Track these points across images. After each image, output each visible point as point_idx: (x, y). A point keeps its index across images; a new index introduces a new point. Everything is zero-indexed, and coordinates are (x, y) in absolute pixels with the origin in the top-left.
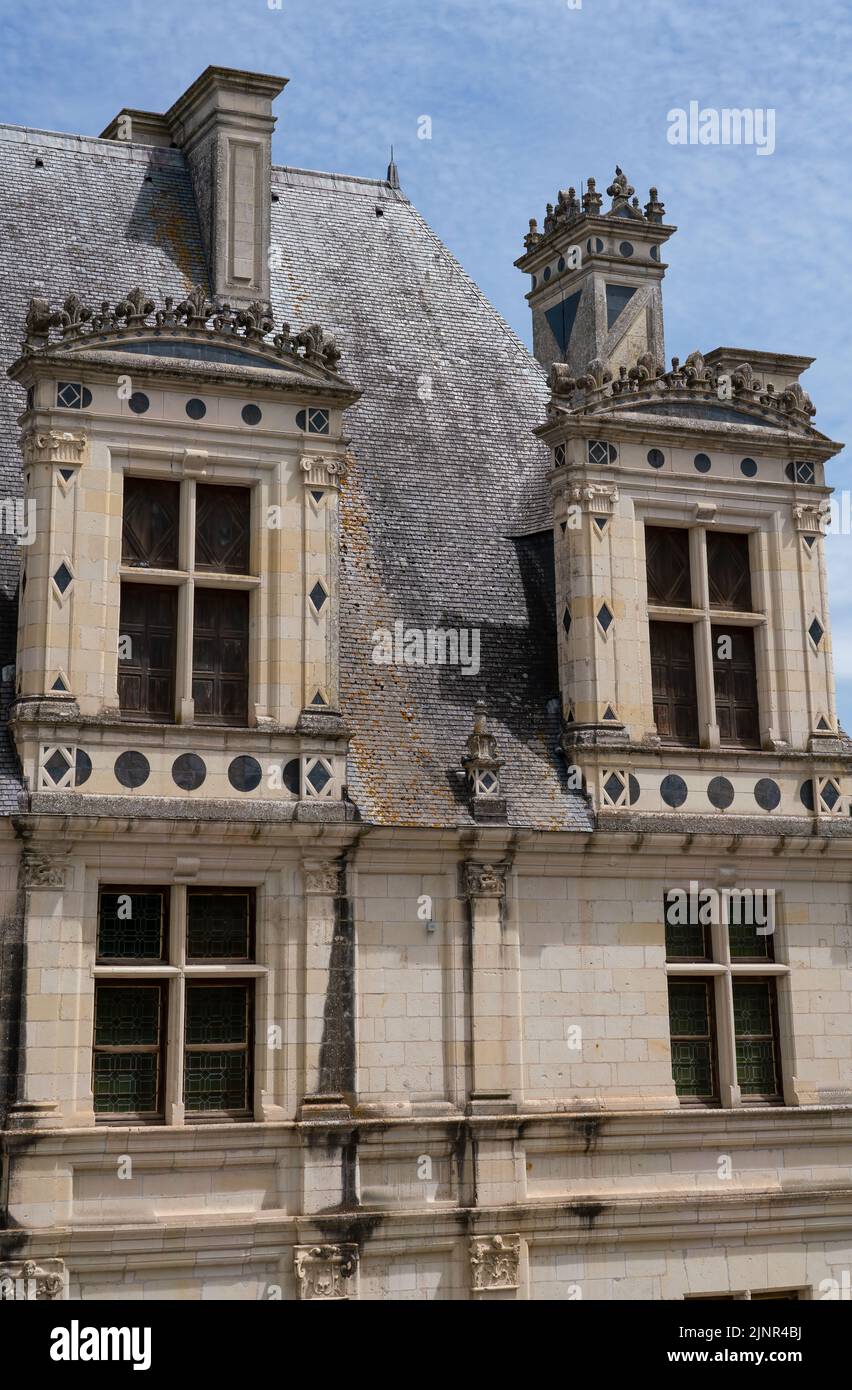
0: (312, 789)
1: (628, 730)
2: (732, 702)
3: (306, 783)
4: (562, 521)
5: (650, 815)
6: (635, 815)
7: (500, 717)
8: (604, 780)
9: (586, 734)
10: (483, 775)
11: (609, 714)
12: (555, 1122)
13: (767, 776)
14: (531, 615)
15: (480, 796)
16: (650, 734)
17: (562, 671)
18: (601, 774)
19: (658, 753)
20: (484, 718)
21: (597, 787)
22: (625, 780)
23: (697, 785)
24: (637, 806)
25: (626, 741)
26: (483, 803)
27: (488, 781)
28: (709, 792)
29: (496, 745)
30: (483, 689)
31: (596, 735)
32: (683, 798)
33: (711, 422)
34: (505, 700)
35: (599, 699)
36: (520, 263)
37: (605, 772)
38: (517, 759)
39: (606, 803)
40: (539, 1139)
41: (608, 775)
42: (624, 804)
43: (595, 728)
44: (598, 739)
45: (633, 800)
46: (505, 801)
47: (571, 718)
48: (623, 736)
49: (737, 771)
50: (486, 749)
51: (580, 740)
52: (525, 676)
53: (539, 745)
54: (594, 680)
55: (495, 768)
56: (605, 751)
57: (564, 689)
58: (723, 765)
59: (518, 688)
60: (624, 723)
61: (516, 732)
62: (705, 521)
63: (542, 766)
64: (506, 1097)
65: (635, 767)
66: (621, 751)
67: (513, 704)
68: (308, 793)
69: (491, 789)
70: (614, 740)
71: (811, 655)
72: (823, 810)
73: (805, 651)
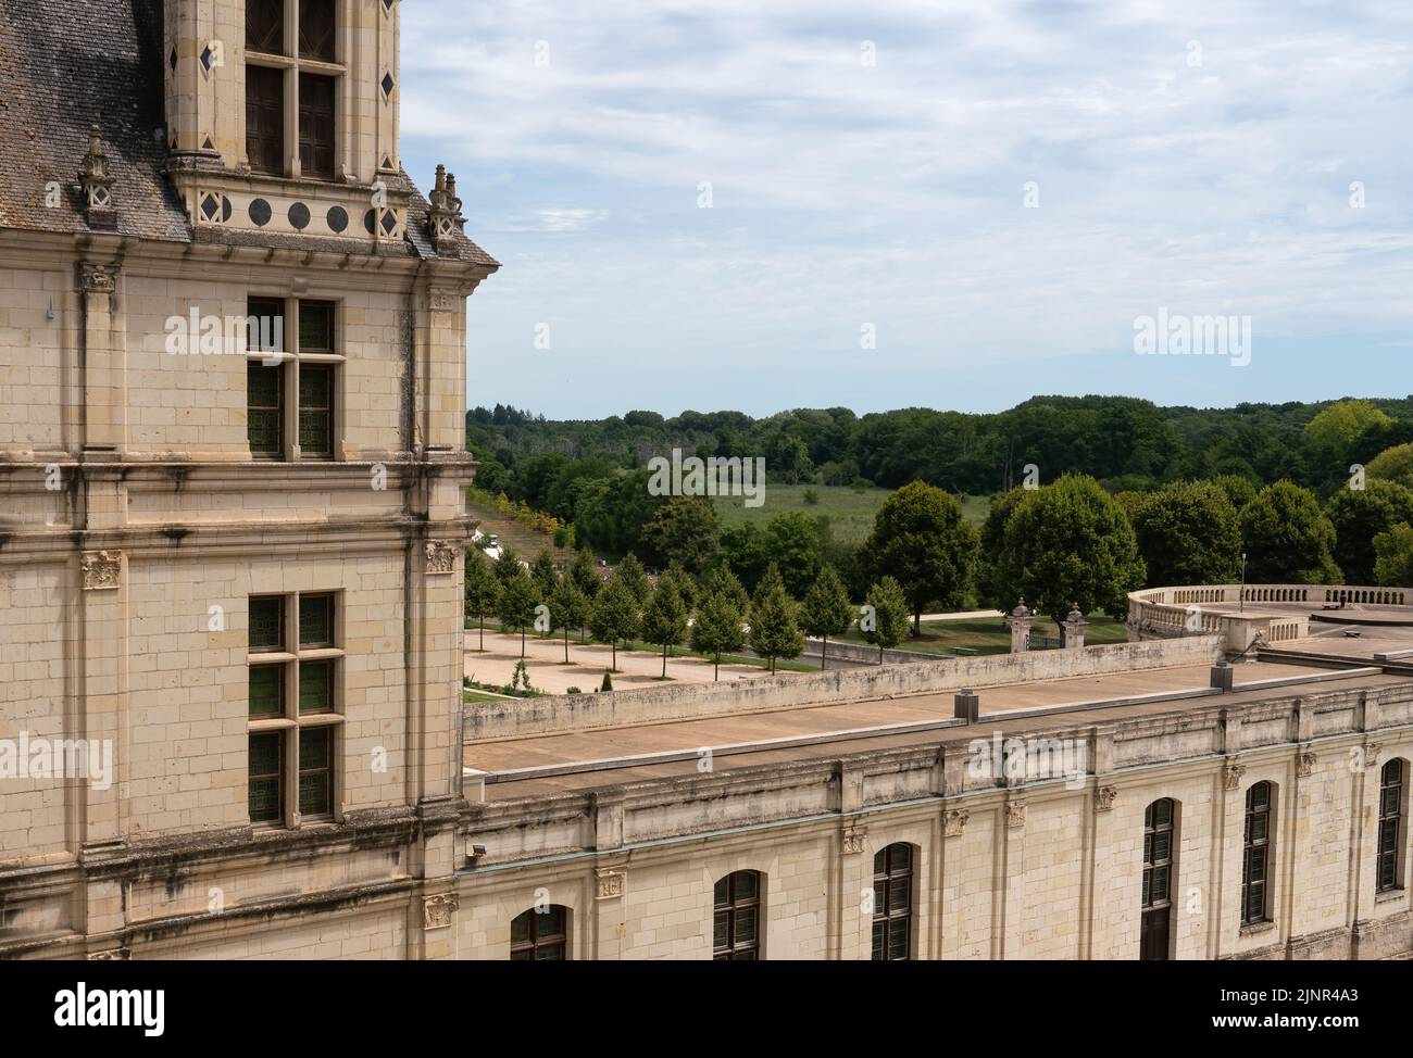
1: (223, 159)
2: (313, 141)
5: (239, 231)
6: (227, 230)
7: (112, 140)
8: (201, 200)
9: (187, 160)
10: (97, 190)
11: (208, 144)
12: (152, 469)
13: (337, 204)
14: (141, 52)
15: (94, 207)
16: (242, 164)
17: (168, 103)
18: (199, 194)
19: (248, 180)
20: (98, 140)
21: (194, 203)
22: (219, 201)
23: (280, 208)
24: (229, 223)
25: (221, 168)
26: (96, 213)
27: (101, 195)
28: (289, 215)
29: (108, 165)
30: (98, 115)
31: (196, 161)
32: (267, 219)
34: (117, 126)
35: (199, 130)
37: (202, 193)
38: (127, 177)
39: (202, 219)
40: (138, 481)
41: (205, 196)
42: (217, 220)
43: (195, 155)
44: (197, 165)
45: (226, 217)
46: (116, 213)
47: (175, 146)
48: (219, 164)
49: (314, 198)
50: (100, 168)
51: (182, 165)
52: (135, 106)
53: (146, 167)
54: (196, 113)
55: (108, 184)
56: (203, 175)
57: (169, 120)
58: (302, 193)
59: (129, 116)
60: (220, 152)
61: (125, 154)
63: (149, 185)
64: (112, 449)
65: (228, 190)
66: (217, 176)
67: (125, 130)
69: (104, 202)
70: (212, 166)
71: (381, 104)
72: (382, 234)
73: (377, 101)
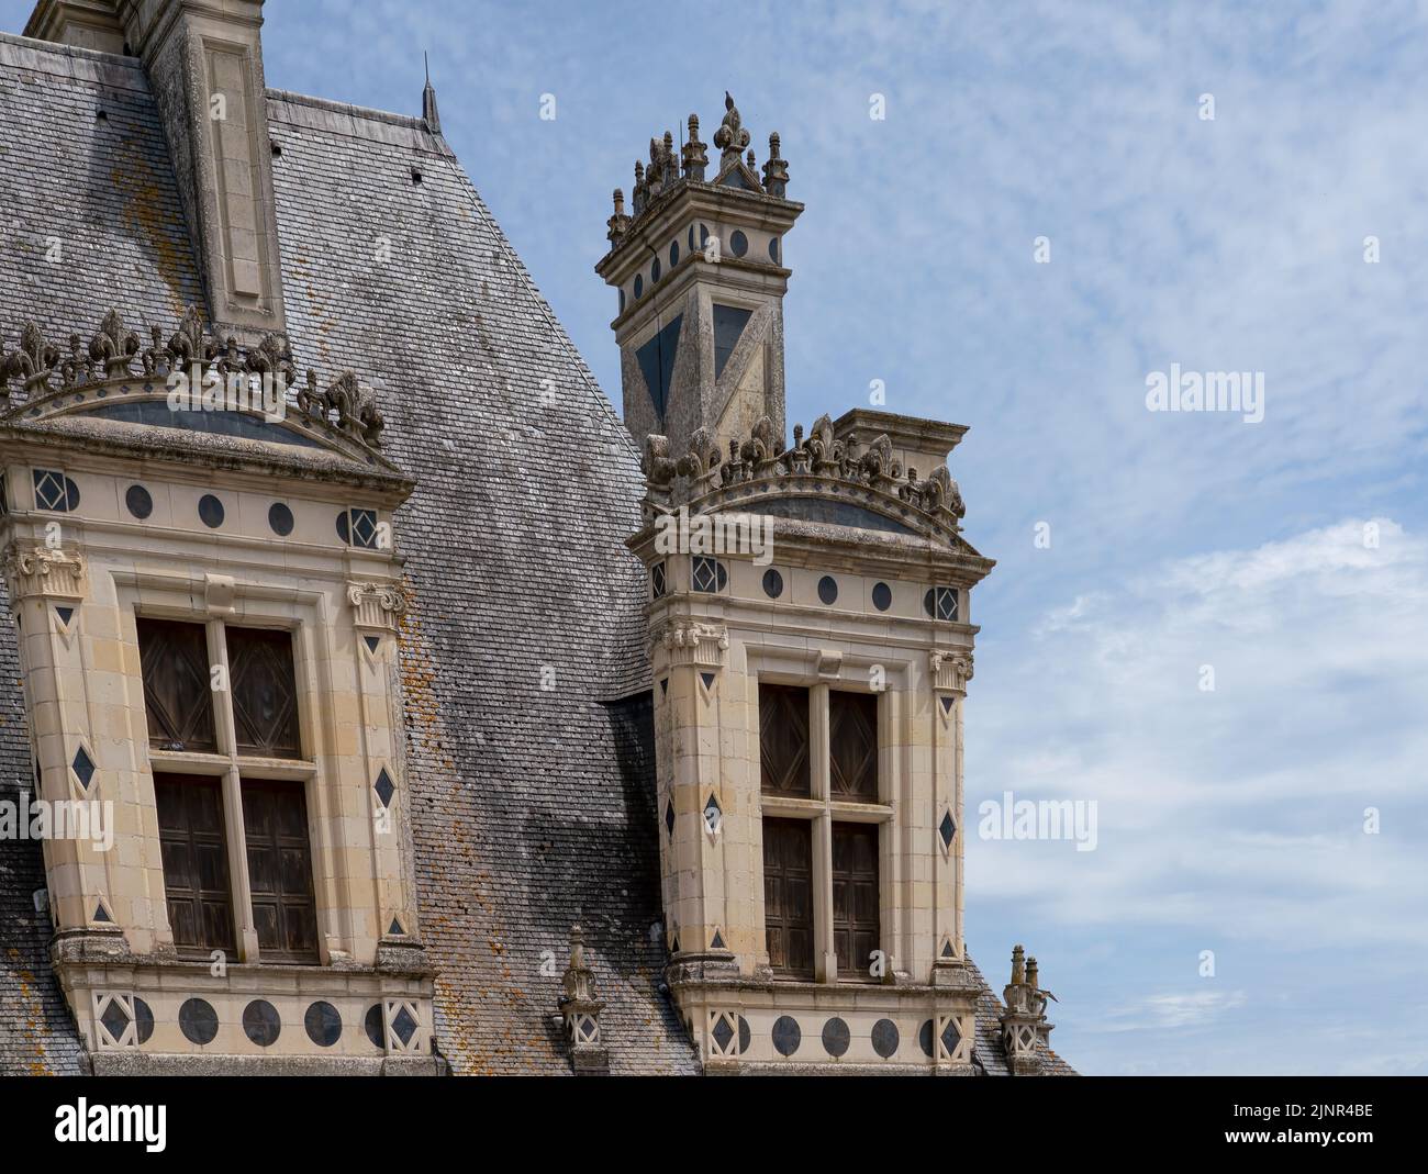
0: (399, 1042)
1: (738, 961)
2: (852, 924)
3: (391, 1035)
4: (663, 677)
5: (761, 1065)
6: (745, 1066)
7: (598, 945)
8: (712, 1023)
9: (693, 967)
10: (583, 1020)
11: (718, 942)
13: (885, 1016)
14: (629, 811)
15: (580, 1046)
16: (762, 966)
17: (665, 884)
18: (709, 1017)
19: (770, 990)
20: (581, 948)
21: (703, 1031)
22: (734, 1024)
23: (811, 1026)
24: (747, 1056)
25: (735, 974)
26: (583, 1055)
27: (588, 1028)
28: (823, 1036)
29: (594, 983)
30: (579, 910)
31: (703, 968)
32: (796, 1044)
33: (839, 528)
34: (603, 925)
35: (706, 922)
36: (604, 267)
37: (713, 1014)
38: (619, 999)
39: (714, 1052)
41: (717, 1017)
42: (733, 1052)
43: (703, 959)
44: (705, 973)
45: (744, 1047)
46: (607, 1052)
47: (676, 948)
48: (732, 969)
49: (855, 1010)
50: (585, 988)
51: (686, 974)
52: (625, 892)
53: (641, 981)
54: (701, 897)
55: (595, 1010)
56: (713, 988)
57: (667, 909)
58: (840, 1003)
59: (617, 908)
60: (735, 951)
61: (616, 965)
62: (829, 676)
63: (646, 1008)
65: (746, 1007)
66: (731, 987)
67: (613, 930)
68: (394, 1047)
69: (592, 1037)
70: (723, 973)
71: (940, 860)
72: (943, 1056)
73: (934, 856)
